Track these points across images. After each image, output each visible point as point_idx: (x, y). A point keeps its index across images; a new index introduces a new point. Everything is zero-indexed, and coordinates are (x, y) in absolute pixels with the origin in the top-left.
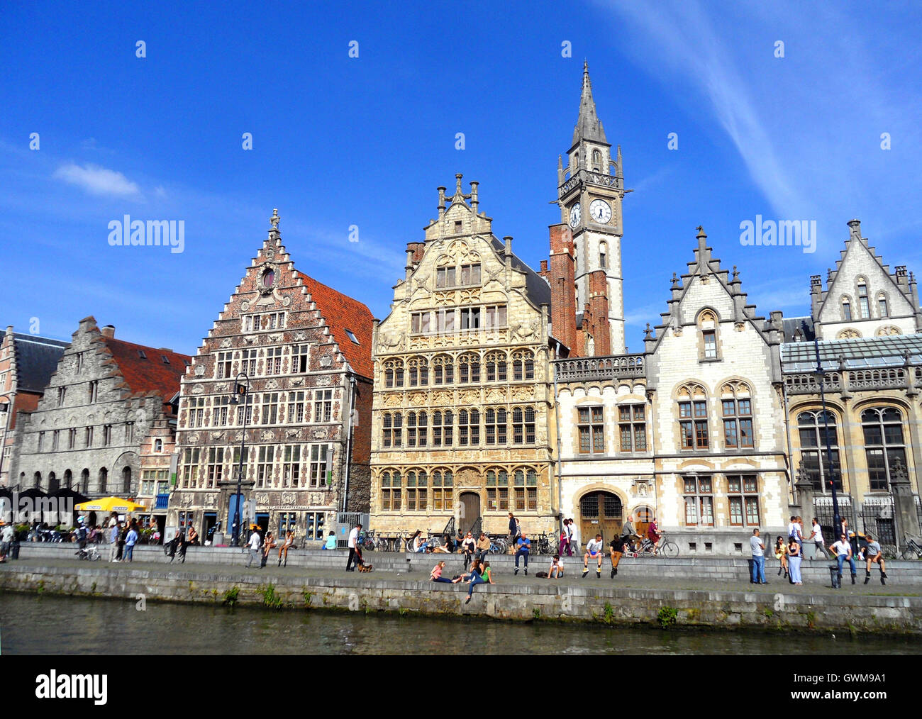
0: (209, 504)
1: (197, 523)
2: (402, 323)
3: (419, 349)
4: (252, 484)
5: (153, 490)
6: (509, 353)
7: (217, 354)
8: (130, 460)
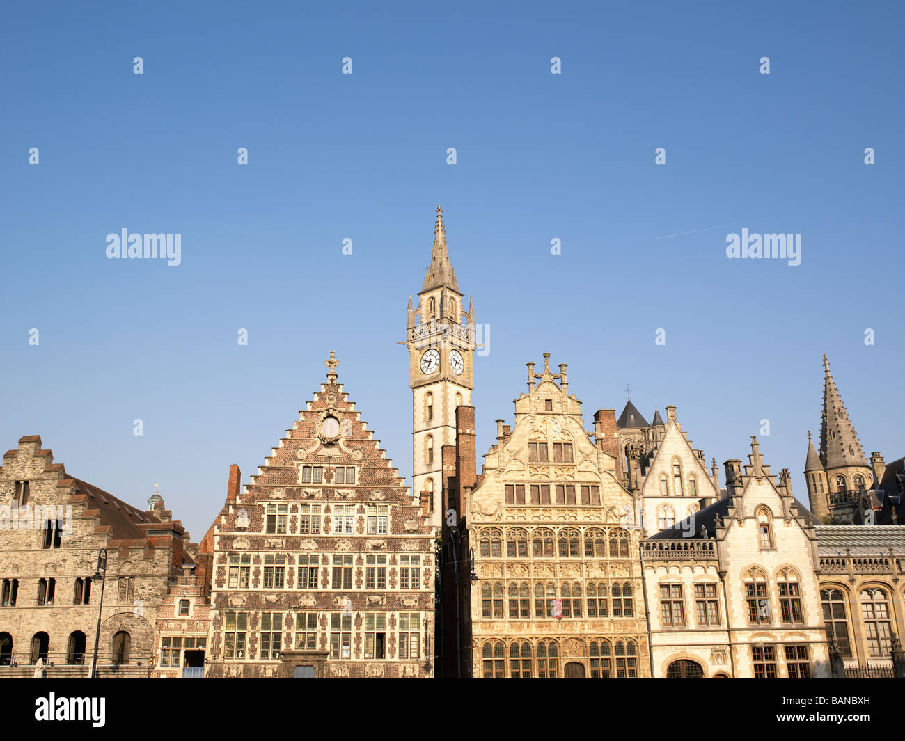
2: (496, 493)
3: (516, 521)
4: (325, 655)
5: (177, 661)
6: (607, 532)
7: (265, 505)
8: (127, 624)
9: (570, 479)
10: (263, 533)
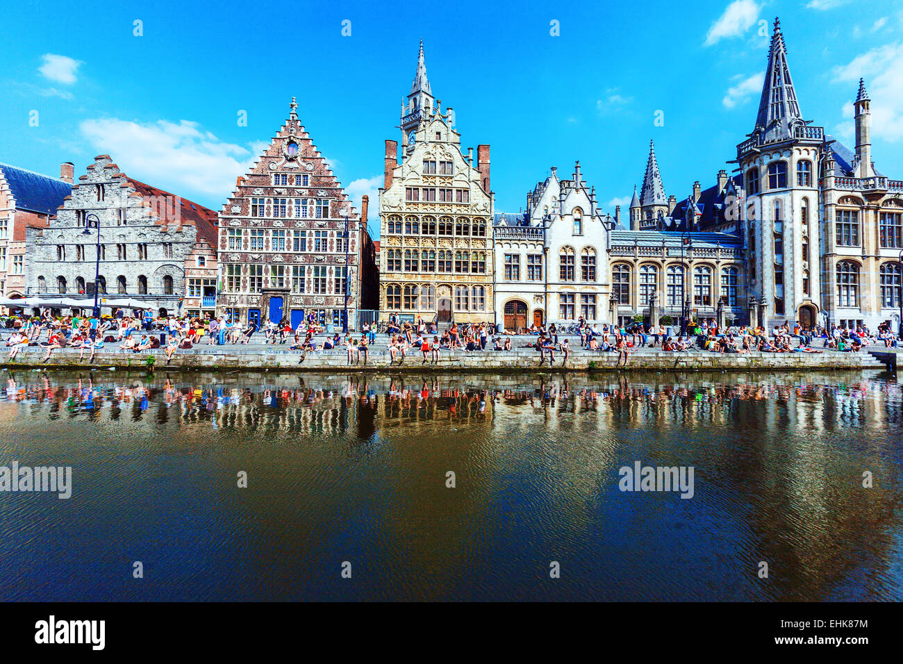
0: (253, 304)
1: (244, 316)
2: (399, 193)
3: (412, 211)
4: (289, 291)
5: (199, 292)
6: (471, 219)
7: (250, 199)
8: (170, 271)
9: (450, 185)
10: (250, 216)
